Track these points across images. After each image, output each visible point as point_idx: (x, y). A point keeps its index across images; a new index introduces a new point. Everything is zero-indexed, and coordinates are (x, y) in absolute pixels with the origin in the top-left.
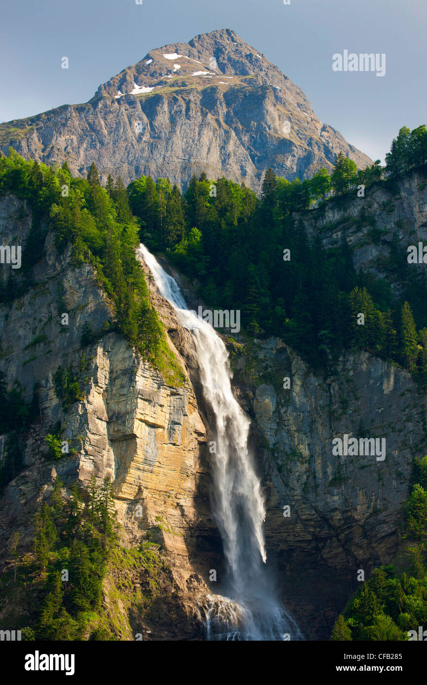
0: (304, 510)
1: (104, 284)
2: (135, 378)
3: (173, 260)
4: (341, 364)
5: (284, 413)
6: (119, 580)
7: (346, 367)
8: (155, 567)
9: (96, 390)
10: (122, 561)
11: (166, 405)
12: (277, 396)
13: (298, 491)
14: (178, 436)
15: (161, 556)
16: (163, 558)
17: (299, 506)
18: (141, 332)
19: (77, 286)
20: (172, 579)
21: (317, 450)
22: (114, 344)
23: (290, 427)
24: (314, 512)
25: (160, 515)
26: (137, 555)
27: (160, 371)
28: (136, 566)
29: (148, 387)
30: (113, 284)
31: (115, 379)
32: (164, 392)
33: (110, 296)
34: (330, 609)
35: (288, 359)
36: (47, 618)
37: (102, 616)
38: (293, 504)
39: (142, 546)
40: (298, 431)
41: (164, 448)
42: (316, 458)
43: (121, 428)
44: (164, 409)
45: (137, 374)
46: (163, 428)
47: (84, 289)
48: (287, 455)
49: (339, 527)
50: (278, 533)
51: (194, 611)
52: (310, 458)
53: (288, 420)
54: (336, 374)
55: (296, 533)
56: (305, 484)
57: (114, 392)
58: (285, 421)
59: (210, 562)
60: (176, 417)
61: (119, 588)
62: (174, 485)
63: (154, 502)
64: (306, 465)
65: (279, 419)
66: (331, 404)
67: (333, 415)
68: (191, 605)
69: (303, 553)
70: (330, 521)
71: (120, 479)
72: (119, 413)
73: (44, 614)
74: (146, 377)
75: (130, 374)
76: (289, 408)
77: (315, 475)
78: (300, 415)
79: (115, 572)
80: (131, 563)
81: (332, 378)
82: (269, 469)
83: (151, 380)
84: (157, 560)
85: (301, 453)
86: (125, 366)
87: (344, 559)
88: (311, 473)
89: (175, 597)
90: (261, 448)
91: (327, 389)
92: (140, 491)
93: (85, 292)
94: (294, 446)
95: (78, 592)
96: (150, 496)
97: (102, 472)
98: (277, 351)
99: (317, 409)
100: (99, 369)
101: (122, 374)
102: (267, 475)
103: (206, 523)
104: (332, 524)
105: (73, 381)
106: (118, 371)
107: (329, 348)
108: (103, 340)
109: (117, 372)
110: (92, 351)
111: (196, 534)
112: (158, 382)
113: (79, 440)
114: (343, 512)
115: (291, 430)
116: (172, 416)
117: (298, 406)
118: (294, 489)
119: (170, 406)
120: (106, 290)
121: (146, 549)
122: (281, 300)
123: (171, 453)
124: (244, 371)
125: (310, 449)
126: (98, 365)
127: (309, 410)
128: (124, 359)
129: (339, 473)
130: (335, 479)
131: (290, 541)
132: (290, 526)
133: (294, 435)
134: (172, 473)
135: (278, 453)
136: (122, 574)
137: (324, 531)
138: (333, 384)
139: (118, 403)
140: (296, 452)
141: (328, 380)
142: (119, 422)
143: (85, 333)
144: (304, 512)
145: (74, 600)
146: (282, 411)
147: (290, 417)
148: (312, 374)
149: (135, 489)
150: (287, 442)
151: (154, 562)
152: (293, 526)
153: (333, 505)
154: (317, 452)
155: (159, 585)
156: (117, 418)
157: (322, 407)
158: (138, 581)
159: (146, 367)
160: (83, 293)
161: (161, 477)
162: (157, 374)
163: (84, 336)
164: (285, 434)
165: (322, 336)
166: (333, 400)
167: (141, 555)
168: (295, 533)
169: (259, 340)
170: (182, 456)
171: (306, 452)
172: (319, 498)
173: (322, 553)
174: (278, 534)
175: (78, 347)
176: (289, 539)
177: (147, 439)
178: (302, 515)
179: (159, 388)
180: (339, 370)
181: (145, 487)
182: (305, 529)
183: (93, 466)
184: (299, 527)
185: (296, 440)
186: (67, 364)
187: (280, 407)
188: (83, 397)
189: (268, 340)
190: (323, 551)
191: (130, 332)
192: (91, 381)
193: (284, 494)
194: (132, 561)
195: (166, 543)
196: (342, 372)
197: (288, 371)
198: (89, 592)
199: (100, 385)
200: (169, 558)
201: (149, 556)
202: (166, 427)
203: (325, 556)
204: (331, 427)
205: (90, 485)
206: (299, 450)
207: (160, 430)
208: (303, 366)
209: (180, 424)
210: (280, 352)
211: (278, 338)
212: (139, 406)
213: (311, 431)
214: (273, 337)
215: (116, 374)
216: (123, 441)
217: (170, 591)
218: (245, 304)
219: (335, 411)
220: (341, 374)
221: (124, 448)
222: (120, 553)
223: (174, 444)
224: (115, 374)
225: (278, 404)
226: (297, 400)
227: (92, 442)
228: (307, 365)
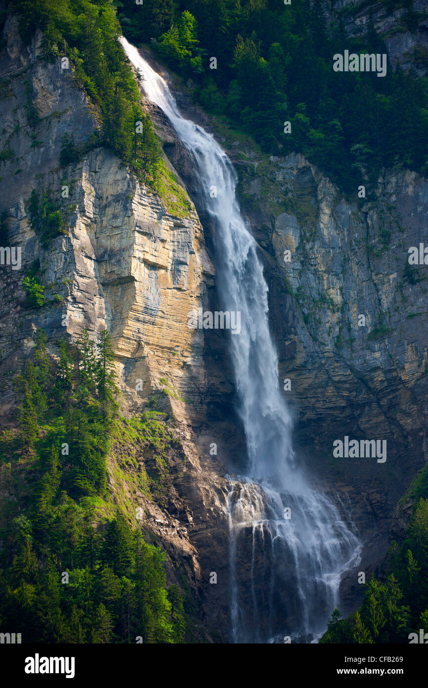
0: (336, 370)
1: (86, 84)
2: (131, 205)
3: (160, 53)
4: (380, 186)
5: (310, 249)
6: (122, 457)
7: (386, 191)
8: (161, 441)
9: (83, 221)
10: (124, 434)
11: (168, 240)
12: (301, 228)
13: (330, 347)
14: (184, 279)
15: (168, 427)
16: (170, 429)
17: (330, 365)
18: (135, 147)
19: (51, 87)
20: (182, 456)
21: (352, 295)
22: (103, 162)
23: (317, 266)
24: (349, 372)
25: (164, 377)
26: (140, 426)
27: (160, 197)
28: (140, 439)
29: (147, 217)
30: (98, 85)
31: (106, 206)
32: (166, 224)
33: (94, 100)
34: (374, 490)
35: (312, 180)
36: (45, 505)
37: (107, 501)
38: (323, 362)
39: (144, 415)
40: (327, 272)
41: (168, 293)
42: (350, 305)
43: (115, 269)
44: (166, 246)
45: (133, 201)
46: (166, 268)
47: (60, 91)
48: (314, 302)
49: (382, 390)
50: (304, 398)
51: (211, 495)
52: (343, 305)
53: (316, 258)
54: (374, 200)
55: (327, 398)
56: (338, 337)
57: (105, 223)
58: (311, 259)
59: (224, 434)
60: (181, 255)
61: (122, 467)
62: (179, 340)
63: (158, 361)
64: (338, 315)
65: (303, 257)
66: (368, 237)
67: (372, 251)
68: (207, 487)
69: (334, 423)
70: (370, 384)
71: (116, 332)
72: (112, 250)
73: (42, 499)
74: (144, 205)
75: (125, 200)
76: (316, 242)
77: (350, 326)
78: (329, 252)
79: (117, 448)
80: (134, 437)
81: (370, 205)
82: (294, 320)
83: (150, 209)
84: (164, 432)
85: (331, 299)
86: (118, 191)
87: (386, 430)
88: (346, 324)
89: (188, 478)
90: (283, 294)
91: (363, 218)
92: (139, 346)
93: (61, 95)
94: (323, 290)
95: (79, 472)
96: (152, 353)
97: (94, 324)
98: (298, 171)
99: (351, 245)
100: (85, 194)
101: (114, 200)
102: (291, 327)
103: (218, 387)
104: (372, 386)
105: (52, 209)
106: (109, 197)
107: (365, 167)
108: (88, 156)
109: (107, 198)
110: (75, 171)
111: (207, 401)
112: (158, 211)
113: (64, 284)
114: (386, 372)
115: (318, 271)
116: (176, 254)
117: (327, 240)
118: (324, 344)
119: (173, 242)
120: (89, 93)
121: (149, 419)
122: (302, 105)
123: (175, 300)
124: (259, 197)
125: (342, 294)
126: (84, 188)
127: (340, 245)
128: (116, 182)
129: (380, 323)
130: (375, 331)
131: (319, 408)
132: (320, 390)
133: (322, 276)
134: (177, 324)
135: (304, 300)
136: (125, 450)
137: (361, 396)
138: (371, 212)
139: (110, 237)
140: (325, 298)
141: (365, 207)
142: (113, 261)
143: (65, 148)
144: (338, 372)
145: (74, 482)
146: (308, 247)
147: (318, 254)
148: (343, 200)
149: (133, 344)
150: (314, 285)
151: (161, 435)
152: (323, 390)
153: (373, 363)
154: (352, 298)
155: (168, 463)
156: (109, 256)
157: (358, 242)
158: (142, 458)
159: (144, 192)
160: (59, 96)
161: (165, 330)
162: (157, 201)
163: (64, 152)
164: (311, 276)
165: (356, 150)
166: (371, 233)
167: (144, 427)
168: (325, 399)
169: (276, 158)
170: (189, 304)
171: (338, 299)
172: (356, 355)
173: (359, 423)
174: (303, 400)
175: (57, 166)
176: (318, 405)
177: (147, 282)
178: (335, 376)
179: (159, 219)
180: (378, 195)
181: (145, 343)
182: (338, 392)
183: (83, 317)
184: (330, 391)
185: (325, 282)
186: (43, 187)
187: (305, 242)
188: (68, 230)
189: (287, 157)
190: (361, 420)
191: (123, 147)
192: (77, 209)
193: (312, 351)
194: (135, 434)
195: (174, 412)
196: (382, 197)
197: (313, 196)
198: (93, 472)
199: (87, 214)
200: (178, 430)
201: (153, 427)
202: (170, 268)
203: (362, 427)
204: (369, 267)
205: (81, 340)
206: (329, 296)
207: (162, 271)
208: (333, 191)
209: (186, 264)
210: (303, 173)
211: (299, 155)
212: (136, 241)
213: (344, 272)
214: (293, 153)
215: (107, 200)
216: (117, 285)
217: (182, 471)
218: (257, 111)
219: (374, 246)
220: (380, 199)
221: (119, 294)
222: (120, 423)
223: (180, 289)
224: (105, 201)
225: (302, 238)
226: (325, 232)
227: (81, 287)
228: (338, 189)
